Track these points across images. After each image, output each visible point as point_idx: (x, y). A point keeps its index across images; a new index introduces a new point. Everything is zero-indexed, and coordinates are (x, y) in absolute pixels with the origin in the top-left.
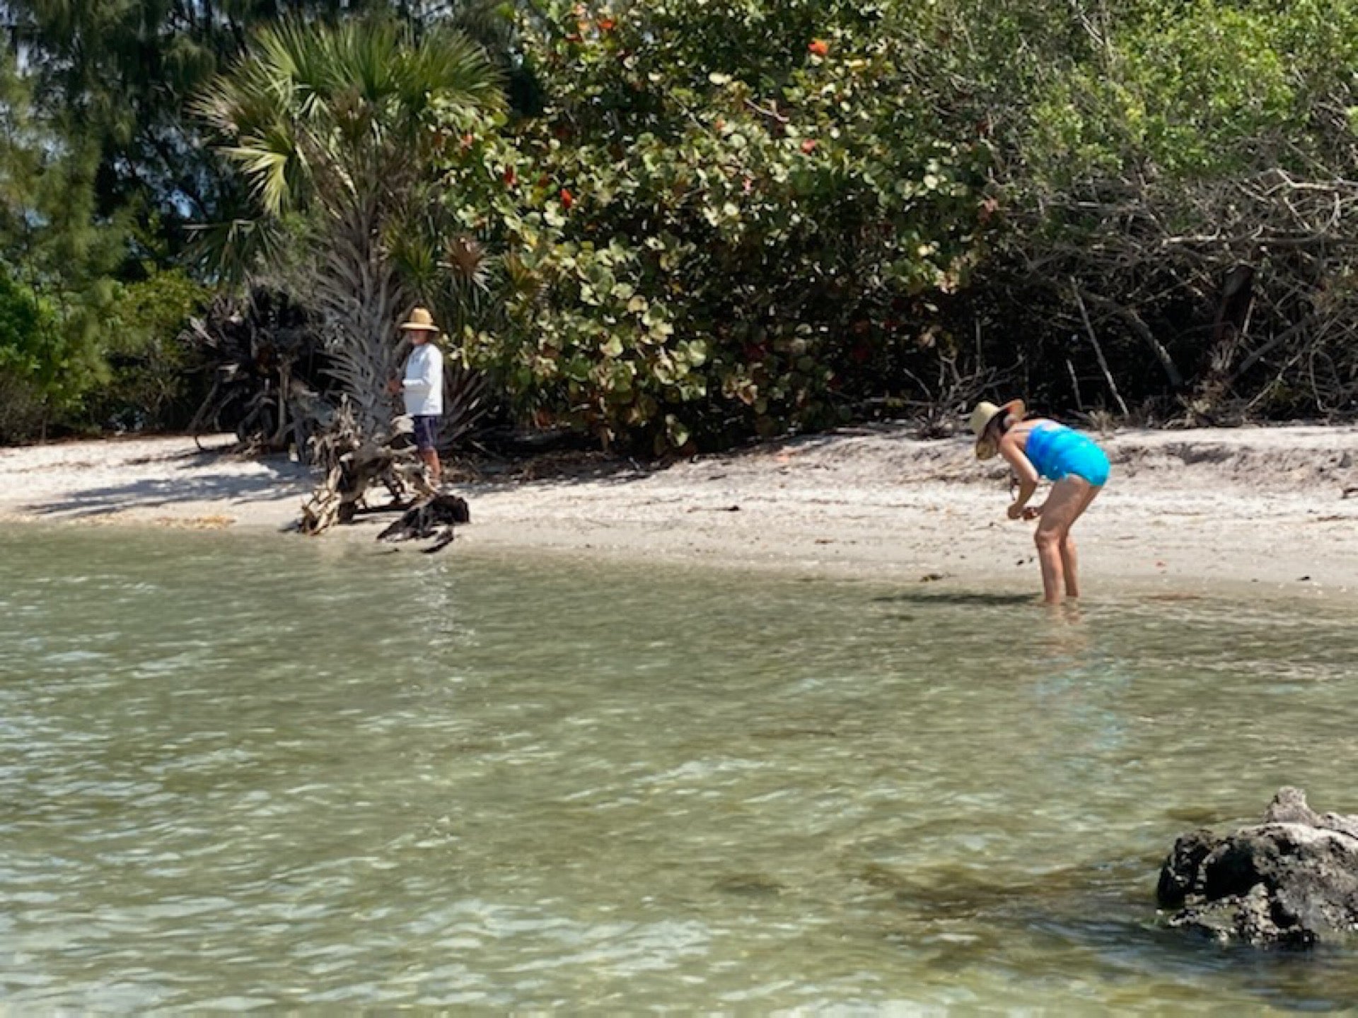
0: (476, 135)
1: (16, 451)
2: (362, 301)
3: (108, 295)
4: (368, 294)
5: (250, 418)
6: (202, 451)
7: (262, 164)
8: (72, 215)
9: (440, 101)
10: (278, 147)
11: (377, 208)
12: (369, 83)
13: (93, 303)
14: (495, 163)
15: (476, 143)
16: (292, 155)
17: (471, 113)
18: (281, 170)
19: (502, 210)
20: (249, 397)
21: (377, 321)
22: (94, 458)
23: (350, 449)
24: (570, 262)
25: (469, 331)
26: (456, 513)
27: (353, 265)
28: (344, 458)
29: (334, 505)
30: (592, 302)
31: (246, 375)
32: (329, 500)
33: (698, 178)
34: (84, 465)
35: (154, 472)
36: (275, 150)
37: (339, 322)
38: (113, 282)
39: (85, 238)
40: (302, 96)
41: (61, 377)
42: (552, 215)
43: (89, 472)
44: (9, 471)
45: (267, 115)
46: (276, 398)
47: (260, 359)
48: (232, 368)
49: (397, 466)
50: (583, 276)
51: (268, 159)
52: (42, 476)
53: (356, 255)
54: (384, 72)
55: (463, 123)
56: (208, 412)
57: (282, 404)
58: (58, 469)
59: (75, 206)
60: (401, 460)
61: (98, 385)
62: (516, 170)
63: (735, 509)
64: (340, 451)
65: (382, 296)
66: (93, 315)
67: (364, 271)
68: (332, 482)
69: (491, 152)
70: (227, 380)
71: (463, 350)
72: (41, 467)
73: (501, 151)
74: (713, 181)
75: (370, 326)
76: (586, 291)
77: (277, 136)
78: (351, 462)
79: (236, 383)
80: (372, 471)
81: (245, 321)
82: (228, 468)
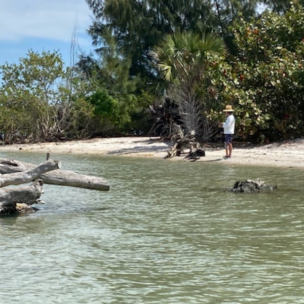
0: (217, 62)
1: (106, 139)
2: (189, 102)
3: (131, 99)
4: (190, 101)
5: (163, 131)
6: (151, 140)
7: (166, 68)
8: (123, 78)
9: (208, 54)
10: (169, 64)
11: (193, 79)
12: (192, 48)
13: (127, 101)
14: (221, 69)
15: (217, 64)
16: (173, 66)
17: (216, 56)
18: (170, 70)
19: (222, 81)
20: (163, 126)
21: (192, 107)
22: (125, 141)
23: (180, 138)
24: (237, 94)
25: (212, 111)
26: (202, 154)
27: (187, 93)
28: (178, 141)
29: (175, 152)
30: (242, 104)
31: (162, 121)
32: (174, 151)
33: (271, 73)
34: (122, 143)
35: (139, 145)
36: (169, 65)
37: (183, 108)
38: (133, 95)
39: (126, 84)
40: (176, 51)
41: (118, 120)
42: (236, 82)
43: (123, 144)
44: (104, 144)
45: (167, 56)
46: (169, 126)
47: (166, 117)
48: (158, 119)
49: (191, 143)
50: (239, 97)
51: (167, 67)
52: (112, 145)
53: (187, 91)
54: (196, 46)
55: (213, 59)
56: (153, 130)
57: (170, 128)
58: (115, 143)
59: (124, 76)
60: (191, 141)
61: (128, 122)
62: (226, 71)
63: (265, 154)
64: (177, 139)
65: (194, 102)
66: (127, 104)
67: (189, 95)
68: (175, 147)
69: (221, 66)
70: (158, 121)
71: (210, 115)
72: (112, 143)
73: (223, 66)
74: (275, 74)
75: (190, 109)
76: (240, 101)
77: (169, 62)
78: (180, 142)
79: (159, 123)
80: (184, 144)
81: (163, 107)
82: (157, 144)
